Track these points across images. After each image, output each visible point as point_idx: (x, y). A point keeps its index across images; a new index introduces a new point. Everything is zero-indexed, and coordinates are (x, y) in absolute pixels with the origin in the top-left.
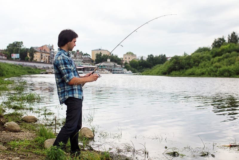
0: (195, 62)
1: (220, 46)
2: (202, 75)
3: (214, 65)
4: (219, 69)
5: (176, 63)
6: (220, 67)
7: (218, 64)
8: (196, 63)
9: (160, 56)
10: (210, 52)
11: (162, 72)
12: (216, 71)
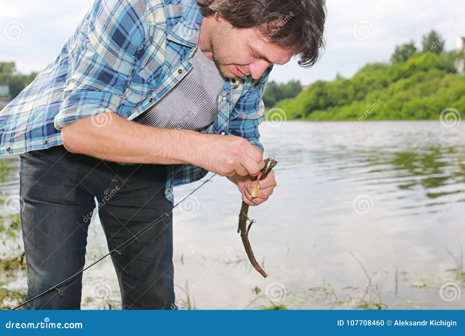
0: (357, 91)
1: (406, 59)
2: (372, 116)
3: (396, 96)
4: (405, 104)
5: (320, 94)
6: (408, 100)
7: (403, 94)
8: (360, 94)
9: (289, 83)
10: (387, 72)
11: (294, 113)
12: (400, 109)
